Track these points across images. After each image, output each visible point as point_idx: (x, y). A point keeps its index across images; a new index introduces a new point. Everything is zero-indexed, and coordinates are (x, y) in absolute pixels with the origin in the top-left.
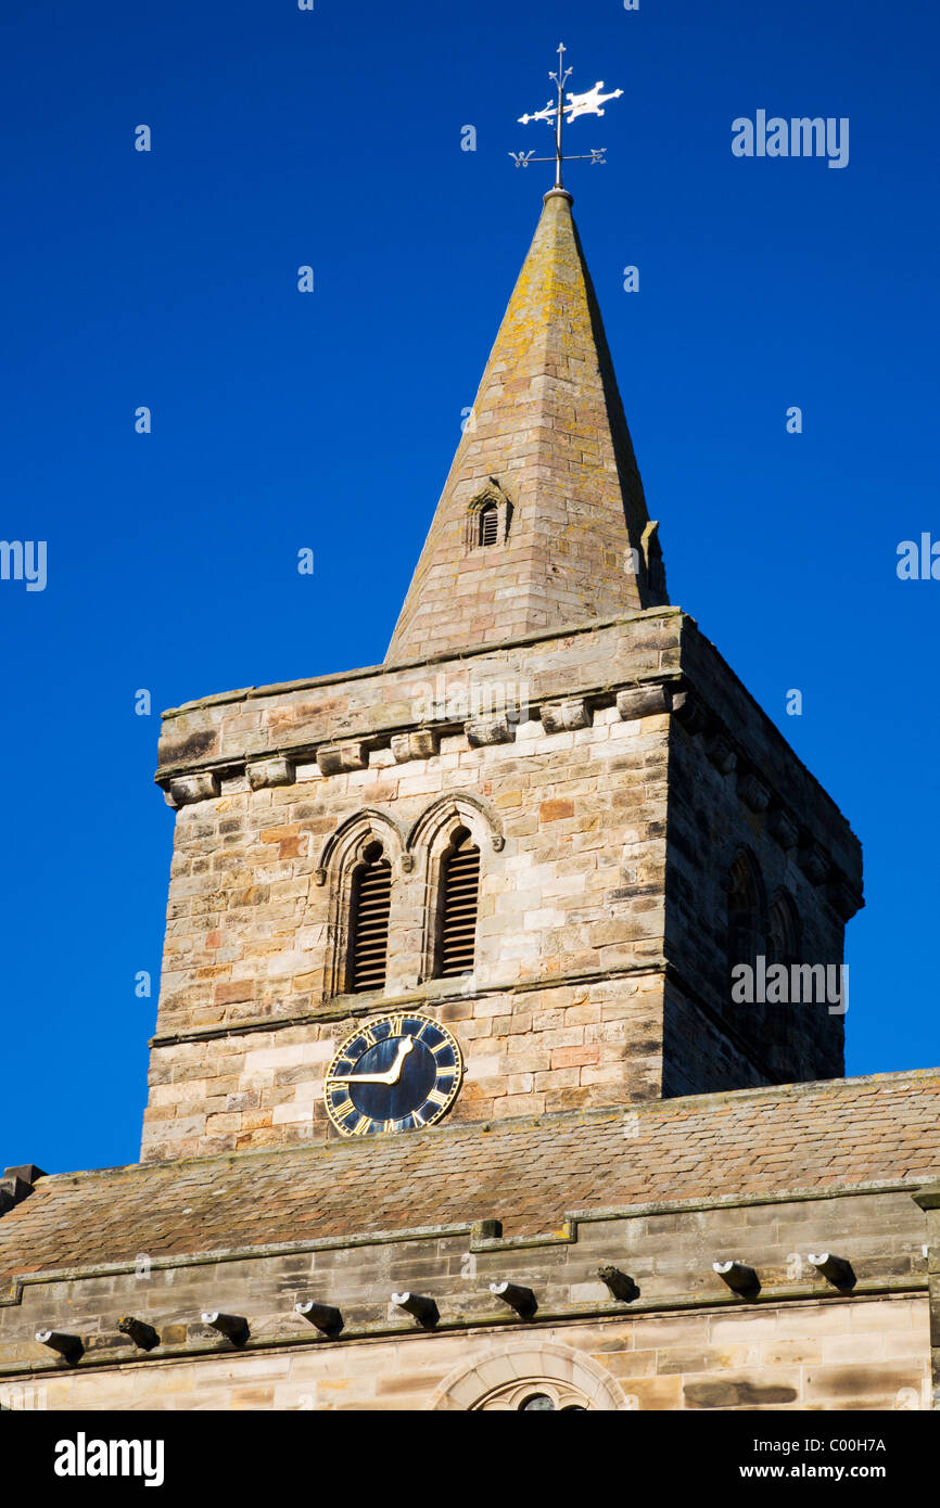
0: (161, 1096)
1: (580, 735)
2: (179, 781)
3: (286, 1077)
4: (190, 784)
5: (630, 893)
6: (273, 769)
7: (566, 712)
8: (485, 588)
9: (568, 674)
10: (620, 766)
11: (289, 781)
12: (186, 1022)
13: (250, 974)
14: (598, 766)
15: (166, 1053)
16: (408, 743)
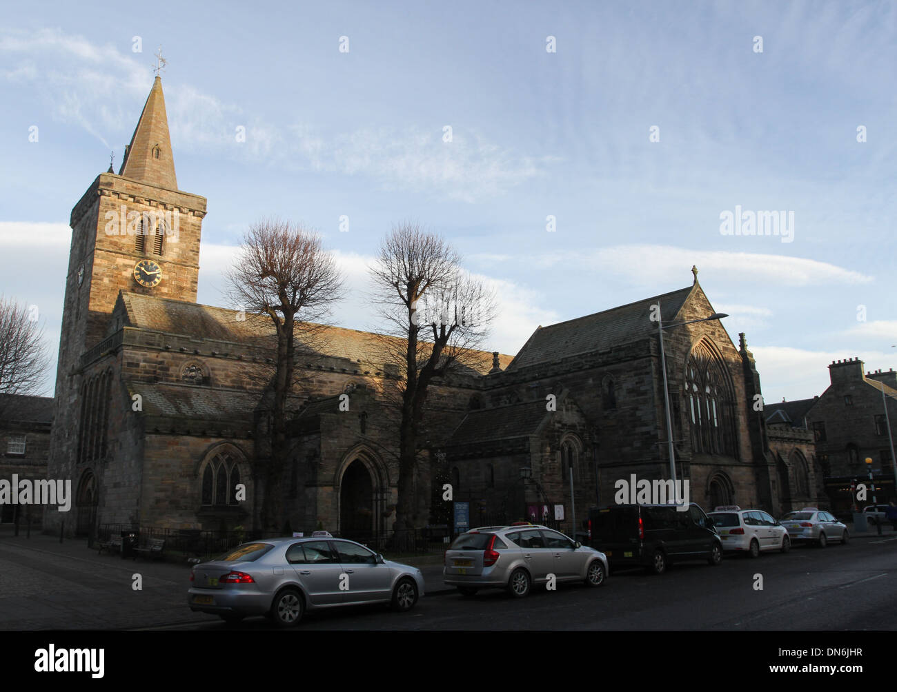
0: (97, 261)
1: (185, 215)
2: (105, 191)
3: (125, 266)
4: (107, 192)
5: (193, 251)
6: (124, 196)
7: (185, 210)
8: (159, 170)
9: (186, 203)
10: (193, 225)
11: (126, 200)
12: (103, 246)
13: (117, 240)
14: (189, 223)
15: (99, 252)
16: (154, 203)
